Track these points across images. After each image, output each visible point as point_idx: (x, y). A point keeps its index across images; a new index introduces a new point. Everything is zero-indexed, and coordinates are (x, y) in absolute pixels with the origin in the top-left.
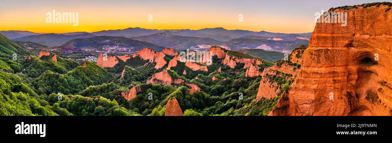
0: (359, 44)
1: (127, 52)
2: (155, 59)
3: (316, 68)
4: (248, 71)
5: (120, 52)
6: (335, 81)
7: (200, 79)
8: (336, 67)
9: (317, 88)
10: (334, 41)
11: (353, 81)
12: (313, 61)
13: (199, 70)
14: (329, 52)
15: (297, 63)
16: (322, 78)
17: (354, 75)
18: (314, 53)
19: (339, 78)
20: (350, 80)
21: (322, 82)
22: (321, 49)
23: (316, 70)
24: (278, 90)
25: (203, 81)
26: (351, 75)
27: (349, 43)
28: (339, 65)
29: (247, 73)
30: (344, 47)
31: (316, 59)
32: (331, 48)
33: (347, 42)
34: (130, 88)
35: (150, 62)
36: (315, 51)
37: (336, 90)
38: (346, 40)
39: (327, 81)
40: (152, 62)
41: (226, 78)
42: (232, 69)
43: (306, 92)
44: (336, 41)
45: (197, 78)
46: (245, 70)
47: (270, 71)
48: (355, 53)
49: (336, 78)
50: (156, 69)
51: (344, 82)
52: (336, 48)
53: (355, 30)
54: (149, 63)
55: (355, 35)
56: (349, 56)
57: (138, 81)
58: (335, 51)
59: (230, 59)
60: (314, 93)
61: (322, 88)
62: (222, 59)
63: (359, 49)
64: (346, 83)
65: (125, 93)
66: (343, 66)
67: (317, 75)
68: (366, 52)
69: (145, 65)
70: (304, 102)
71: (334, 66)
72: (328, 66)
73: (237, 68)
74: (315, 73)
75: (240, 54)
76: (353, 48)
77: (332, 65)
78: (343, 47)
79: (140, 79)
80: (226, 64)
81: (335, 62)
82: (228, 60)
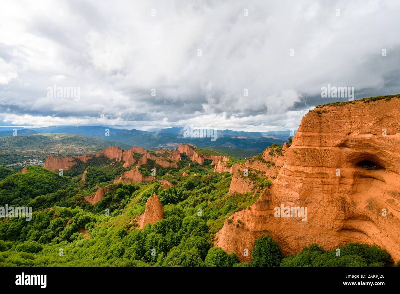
0: (356, 145)
1: (87, 151)
2: (124, 158)
3: (302, 167)
4: (217, 167)
5: (77, 151)
6: (324, 183)
7: (170, 175)
8: (324, 168)
9: (303, 187)
10: (322, 140)
11: (347, 186)
12: (297, 159)
13: (170, 167)
14: (316, 151)
15: (271, 161)
16: (308, 178)
17: (348, 178)
18: (298, 151)
19: (329, 180)
20: (343, 184)
21: (308, 182)
22: (307, 148)
23: (302, 169)
24: (251, 186)
25: (174, 177)
26: (344, 178)
27: (343, 142)
28: (329, 165)
29: (215, 169)
30: (336, 146)
31: (301, 158)
32: (319, 147)
33: (339, 141)
34: (95, 191)
35: (117, 160)
36: (300, 150)
37: (326, 192)
38: (337, 140)
39: (314, 182)
40: (120, 160)
41: (196, 173)
42: (201, 165)
43: (289, 190)
44: (324, 141)
45: (168, 174)
46: (213, 166)
47: (242, 167)
48: (350, 154)
49: (325, 180)
50: (124, 168)
51: (335, 185)
52: (325, 148)
53: (351, 128)
54: (116, 163)
55: (351, 134)
56: (342, 157)
57: (104, 182)
58: (323, 151)
59: (199, 156)
60: (299, 192)
61: (308, 188)
62: (190, 156)
63: (356, 150)
64: (337, 186)
65: (90, 196)
66: (334, 167)
67: (302, 174)
68: (366, 154)
69: (111, 164)
70: (287, 200)
71: (322, 166)
72: (316, 166)
73: (205, 165)
74: (299, 171)
75: (208, 151)
76: (347, 148)
77: (320, 166)
78: (334, 147)
79: (107, 179)
80: (195, 161)
81: (323, 162)
82: (196, 157)
